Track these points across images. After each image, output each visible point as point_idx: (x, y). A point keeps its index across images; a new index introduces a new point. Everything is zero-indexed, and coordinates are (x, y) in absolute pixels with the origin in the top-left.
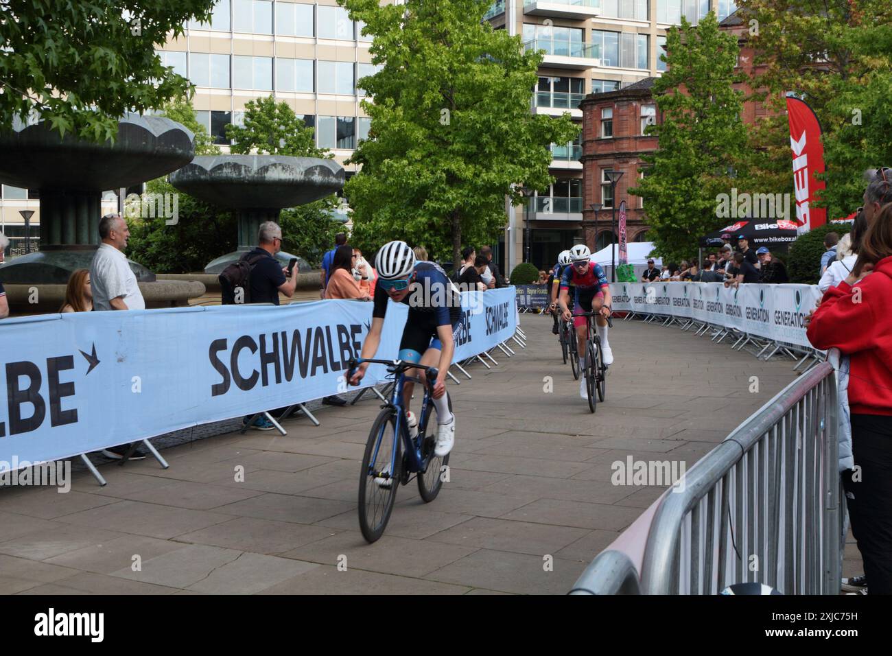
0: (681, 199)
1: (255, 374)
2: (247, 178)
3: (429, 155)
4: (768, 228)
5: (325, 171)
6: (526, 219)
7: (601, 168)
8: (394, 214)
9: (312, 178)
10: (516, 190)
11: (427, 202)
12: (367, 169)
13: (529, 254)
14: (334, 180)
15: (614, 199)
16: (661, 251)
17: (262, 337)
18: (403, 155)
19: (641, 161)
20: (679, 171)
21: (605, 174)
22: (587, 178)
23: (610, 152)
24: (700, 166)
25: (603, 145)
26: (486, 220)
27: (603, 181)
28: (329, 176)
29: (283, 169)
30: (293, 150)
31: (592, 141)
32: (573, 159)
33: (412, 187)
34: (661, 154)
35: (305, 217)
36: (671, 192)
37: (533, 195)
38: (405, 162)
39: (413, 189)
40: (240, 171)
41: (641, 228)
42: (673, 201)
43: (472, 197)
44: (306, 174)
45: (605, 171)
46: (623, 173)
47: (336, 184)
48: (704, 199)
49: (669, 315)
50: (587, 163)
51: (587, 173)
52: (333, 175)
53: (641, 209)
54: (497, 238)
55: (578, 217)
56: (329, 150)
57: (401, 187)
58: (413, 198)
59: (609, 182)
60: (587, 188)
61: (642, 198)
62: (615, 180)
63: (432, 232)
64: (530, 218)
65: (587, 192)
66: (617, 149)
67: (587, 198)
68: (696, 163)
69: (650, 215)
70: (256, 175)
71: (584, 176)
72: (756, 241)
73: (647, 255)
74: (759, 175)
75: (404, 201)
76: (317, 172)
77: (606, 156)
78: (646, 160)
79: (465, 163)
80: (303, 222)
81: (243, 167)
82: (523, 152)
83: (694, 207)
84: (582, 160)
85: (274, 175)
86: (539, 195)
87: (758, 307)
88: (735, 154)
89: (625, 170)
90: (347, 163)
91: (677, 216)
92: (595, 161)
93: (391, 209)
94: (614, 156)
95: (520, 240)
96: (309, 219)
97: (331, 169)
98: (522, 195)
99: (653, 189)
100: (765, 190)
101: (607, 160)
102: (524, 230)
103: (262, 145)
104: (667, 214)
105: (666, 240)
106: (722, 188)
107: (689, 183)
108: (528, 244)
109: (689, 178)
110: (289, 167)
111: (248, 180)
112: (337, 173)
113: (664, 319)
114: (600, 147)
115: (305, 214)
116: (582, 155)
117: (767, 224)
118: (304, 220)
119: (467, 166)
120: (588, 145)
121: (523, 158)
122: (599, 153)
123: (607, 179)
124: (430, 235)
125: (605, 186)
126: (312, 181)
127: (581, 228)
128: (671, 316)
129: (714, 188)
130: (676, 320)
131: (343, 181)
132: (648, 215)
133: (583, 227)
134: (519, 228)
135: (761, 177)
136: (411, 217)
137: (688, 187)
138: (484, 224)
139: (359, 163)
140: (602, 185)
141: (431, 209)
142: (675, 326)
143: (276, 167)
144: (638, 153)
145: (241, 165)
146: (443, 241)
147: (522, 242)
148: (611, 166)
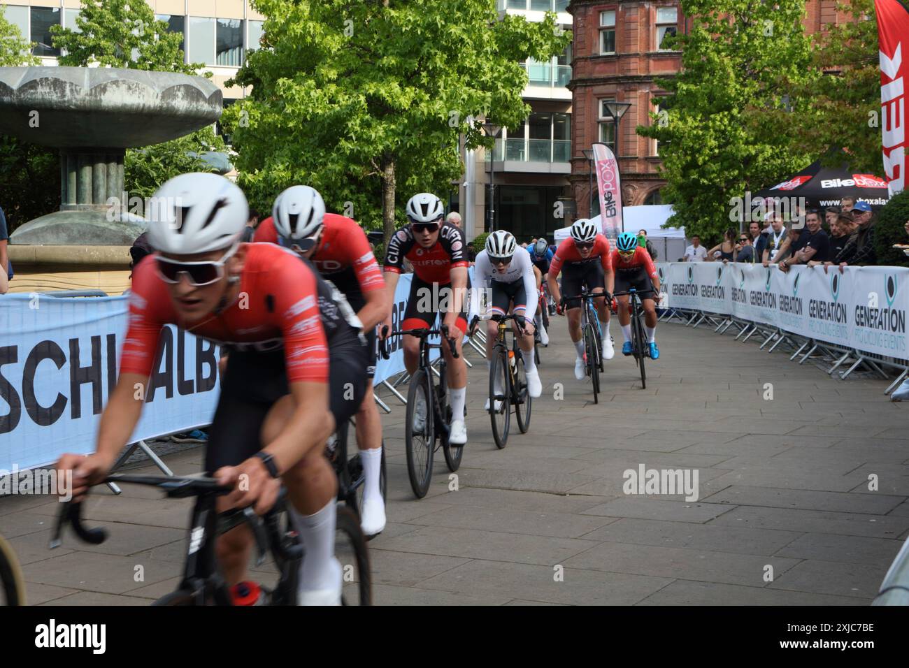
0: (713, 143)
1: (61, 400)
2: (74, 101)
3: (348, 73)
4: (840, 185)
5: (192, 93)
6: (489, 170)
7: (599, 99)
8: (296, 160)
9: (173, 103)
10: (475, 126)
11: (343, 143)
12: (258, 93)
13: (494, 219)
14: (205, 107)
15: (616, 141)
16: (684, 219)
17: (74, 343)
18: (310, 70)
19: (656, 88)
20: (710, 103)
21: (605, 106)
22: (578, 111)
23: (611, 75)
24: (743, 96)
25: (602, 65)
26: (433, 170)
27: (601, 117)
28: (198, 101)
29: (129, 88)
30: (150, 65)
31: (585, 59)
32: (558, 84)
33: (321, 119)
34: (685, 78)
35: (163, 161)
36: (700, 132)
37: (499, 135)
38: (312, 82)
39: (322, 122)
40: (63, 91)
41: (655, 185)
42: (703, 146)
43: (409, 135)
44: (163, 98)
45: (603, 102)
46: (630, 105)
47: (209, 113)
48: (747, 143)
49: (697, 311)
50: (579, 91)
51: (579, 105)
52: (205, 99)
53: (657, 158)
54: (448, 196)
55: (565, 168)
56: (203, 66)
57: (305, 120)
58: (324, 137)
59: (611, 118)
60: (579, 126)
61: (656, 141)
62: (619, 114)
63: (353, 187)
64: (496, 169)
65: (578, 132)
66: (621, 70)
67: (578, 140)
68: (736, 90)
69: (669, 165)
70: (88, 98)
71: (574, 110)
72: (823, 203)
73: (664, 223)
74: (828, 107)
75: (312, 141)
76: (180, 94)
77: (605, 81)
78: (664, 86)
79: (400, 85)
80: (161, 168)
81: (68, 85)
82: (486, 70)
83: (733, 155)
84: (571, 86)
85: (116, 98)
86: (509, 135)
87: (829, 299)
88: (793, 78)
89: (632, 101)
90: (229, 84)
91: (707, 167)
92: (590, 89)
93: (292, 152)
94: (616, 80)
95: (481, 201)
96: (169, 164)
97: (202, 90)
98: (483, 134)
99: (674, 128)
100: (838, 130)
101: (607, 86)
102: (487, 186)
103: (105, 57)
104: (693, 165)
105: (690, 202)
106: (774, 127)
107: (726, 120)
108: (492, 206)
109: (726, 113)
110: (137, 86)
111: (75, 105)
112: (211, 97)
113: (689, 316)
114: (598, 68)
115: (162, 157)
116: (571, 78)
117: (839, 180)
118: (162, 165)
119: (403, 89)
120: (580, 64)
121: (486, 78)
122: (596, 75)
123: (607, 112)
124: (351, 191)
125: (604, 123)
126: (173, 107)
127: (569, 184)
128: (700, 312)
129: (764, 126)
130: (707, 317)
131: (219, 109)
132: (665, 164)
133: (572, 183)
134: (481, 183)
135: (832, 110)
136: (321, 164)
137: (725, 126)
138: (429, 176)
139: (246, 85)
140: (599, 122)
141: (348, 152)
142: (705, 327)
143: (117, 86)
144: (651, 77)
145: (65, 82)
146: (370, 201)
147: (483, 203)
148: (612, 95)
